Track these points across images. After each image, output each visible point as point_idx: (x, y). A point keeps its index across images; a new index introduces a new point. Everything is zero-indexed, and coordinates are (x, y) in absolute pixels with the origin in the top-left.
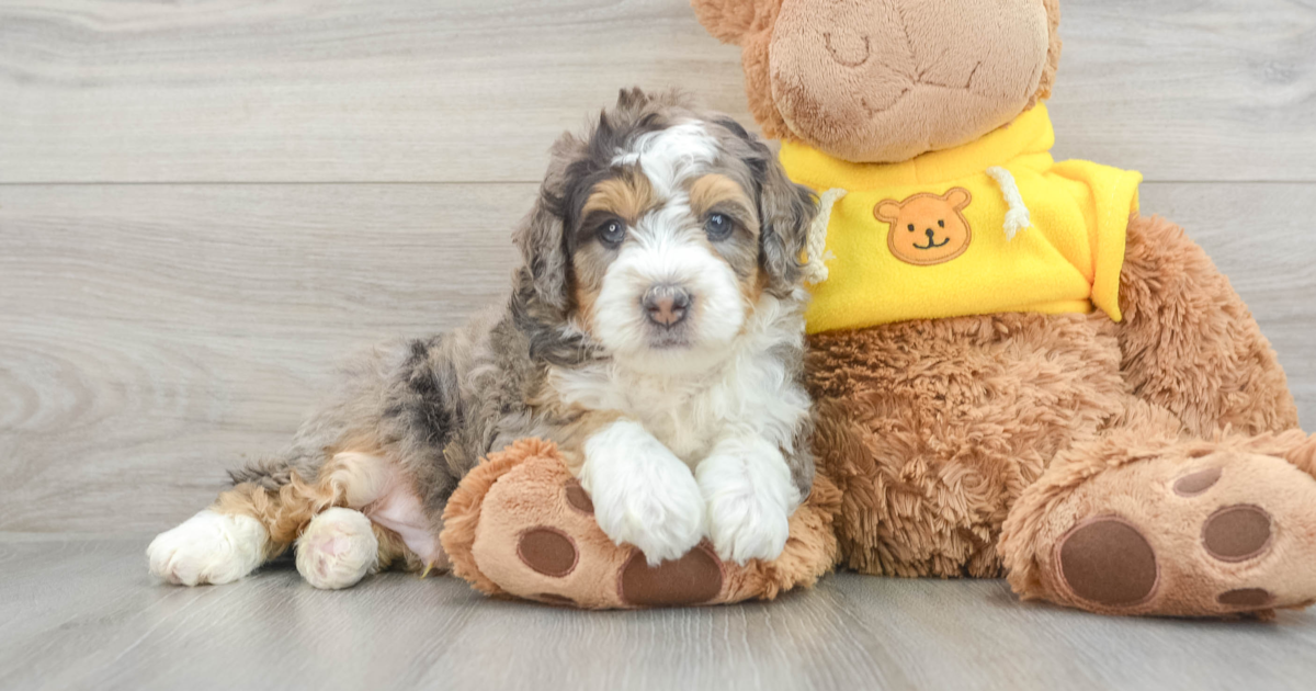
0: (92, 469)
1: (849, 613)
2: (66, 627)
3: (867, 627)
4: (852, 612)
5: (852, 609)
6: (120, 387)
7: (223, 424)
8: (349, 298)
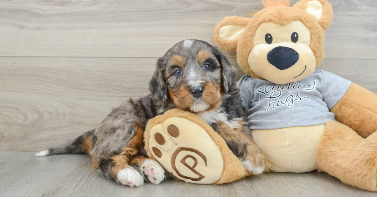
0: (43, 135)
7: (79, 124)
8: (114, 89)
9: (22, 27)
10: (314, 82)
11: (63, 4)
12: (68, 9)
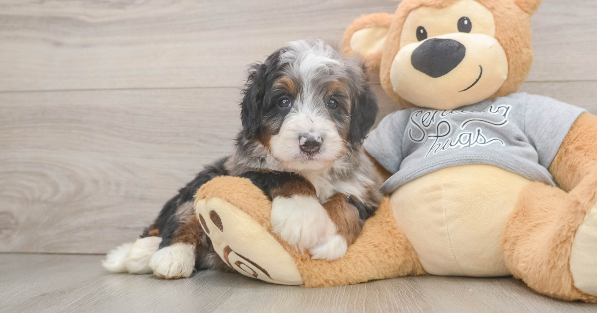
0: (82, 220)
1: (418, 292)
2: (44, 295)
3: (425, 298)
4: (419, 291)
5: (420, 290)
6: (95, 182)
7: (142, 199)
8: (200, 140)
9: (58, 44)
10: (508, 109)
11: (121, 6)
12: (130, 13)
